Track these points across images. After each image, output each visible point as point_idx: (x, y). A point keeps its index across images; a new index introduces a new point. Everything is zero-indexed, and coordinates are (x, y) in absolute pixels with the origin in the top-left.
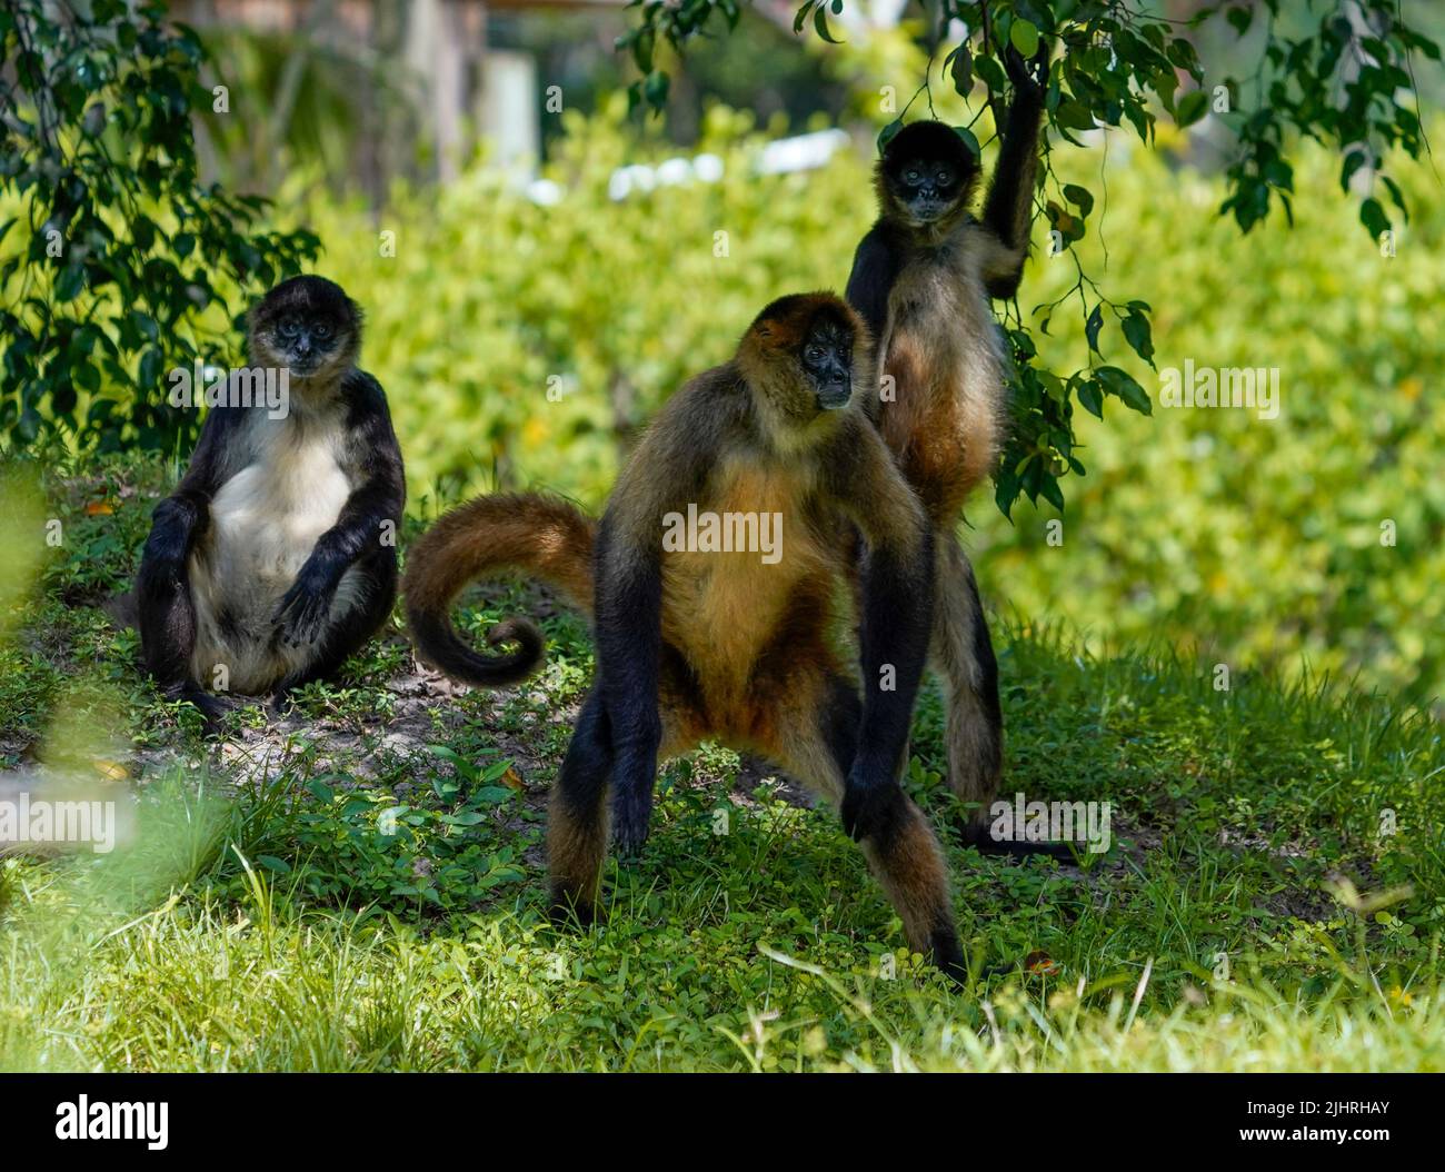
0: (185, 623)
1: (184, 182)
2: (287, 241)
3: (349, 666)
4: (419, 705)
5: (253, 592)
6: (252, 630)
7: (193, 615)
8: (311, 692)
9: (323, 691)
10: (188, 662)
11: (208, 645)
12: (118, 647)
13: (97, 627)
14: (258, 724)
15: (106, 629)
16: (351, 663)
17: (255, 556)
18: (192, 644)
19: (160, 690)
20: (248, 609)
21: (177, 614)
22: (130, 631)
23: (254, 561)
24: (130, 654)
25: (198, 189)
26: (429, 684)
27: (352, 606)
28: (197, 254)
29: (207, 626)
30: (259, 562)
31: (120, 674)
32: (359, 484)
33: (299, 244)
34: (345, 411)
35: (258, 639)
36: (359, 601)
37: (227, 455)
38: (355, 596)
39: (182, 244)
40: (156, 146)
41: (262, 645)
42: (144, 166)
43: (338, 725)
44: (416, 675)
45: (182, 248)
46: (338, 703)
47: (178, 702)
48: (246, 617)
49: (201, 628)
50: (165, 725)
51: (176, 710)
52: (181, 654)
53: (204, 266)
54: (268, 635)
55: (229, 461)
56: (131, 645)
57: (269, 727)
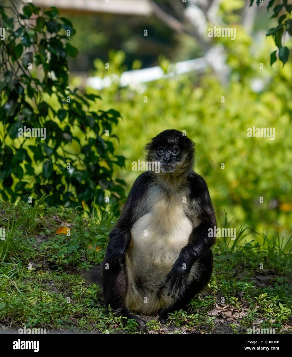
0: (124, 283)
1: (62, 87)
2: (105, 114)
3: (192, 304)
4: (220, 322)
5: (150, 271)
6: (150, 287)
7: (127, 280)
8: (177, 315)
9: (183, 315)
10: (124, 300)
11: (131, 293)
12: (90, 292)
13: (80, 283)
14: (157, 328)
15: (83, 284)
16: (193, 303)
17: (151, 255)
18: (126, 292)
19: (113, 311)
20: (149, 278)
21: (120, 279)
22: (95, 285)
23: (151, 257)
24: (96, 295)
25: (68, 90)
26: (223, 313)
27: (194, 278)
28: (66, 120)
29: (131, 285)
30: (153, 258)
31: (93, 304)
32: (197, 225)
33: (110, 116)
34: (188, 191)
35: (152, 291)
36: (197, 276)
37: (137, 210)
38: (196, 274)
39: (61, 114)
40: (51, 71)
41: (154, 294)
42: (46, 80)
43: (190, 330)
44: (216, 309)
45: (61, 117)
46: (190, 320)
47: (120, 317)
48: (147, 281)
49: (129, 285)
50: (114, 327)
51: (120, 320)
52: (121, 296)
53: (69, 125)
54: (156, 290)
55: (138, 212)
56: (96, 291)
57: (161, 330)
